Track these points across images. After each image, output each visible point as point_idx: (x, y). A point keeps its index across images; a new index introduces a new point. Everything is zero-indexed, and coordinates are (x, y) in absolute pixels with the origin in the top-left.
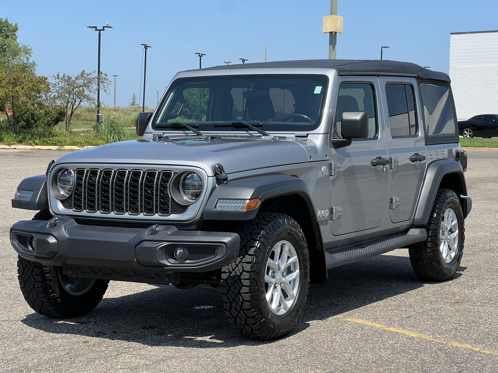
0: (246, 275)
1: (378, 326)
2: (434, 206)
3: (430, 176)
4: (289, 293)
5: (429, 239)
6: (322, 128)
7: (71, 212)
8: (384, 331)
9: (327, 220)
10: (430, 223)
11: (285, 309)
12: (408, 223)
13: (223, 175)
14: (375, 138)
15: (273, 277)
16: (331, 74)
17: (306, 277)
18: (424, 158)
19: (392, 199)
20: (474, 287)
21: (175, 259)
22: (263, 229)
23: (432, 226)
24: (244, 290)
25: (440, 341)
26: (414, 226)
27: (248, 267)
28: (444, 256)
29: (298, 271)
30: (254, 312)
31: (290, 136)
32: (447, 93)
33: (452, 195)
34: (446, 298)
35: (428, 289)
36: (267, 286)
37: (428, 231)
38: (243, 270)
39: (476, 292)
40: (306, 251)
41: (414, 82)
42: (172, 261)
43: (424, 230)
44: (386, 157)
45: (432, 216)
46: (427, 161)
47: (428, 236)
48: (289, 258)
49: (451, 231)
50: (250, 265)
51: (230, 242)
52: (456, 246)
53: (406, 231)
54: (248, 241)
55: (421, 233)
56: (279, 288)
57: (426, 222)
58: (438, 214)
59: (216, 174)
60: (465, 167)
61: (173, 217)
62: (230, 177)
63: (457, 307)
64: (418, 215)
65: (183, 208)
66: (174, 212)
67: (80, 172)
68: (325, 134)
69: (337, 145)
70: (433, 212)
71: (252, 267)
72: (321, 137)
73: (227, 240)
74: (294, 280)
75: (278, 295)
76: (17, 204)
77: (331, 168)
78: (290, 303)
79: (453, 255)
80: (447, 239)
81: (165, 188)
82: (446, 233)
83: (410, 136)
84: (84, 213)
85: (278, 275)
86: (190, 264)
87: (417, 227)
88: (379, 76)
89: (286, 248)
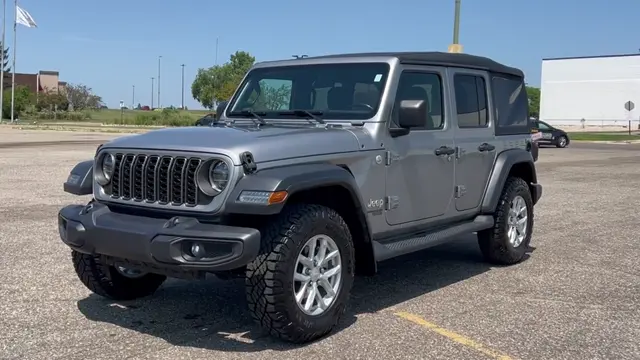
0: (269, 275)
1: (428, 325)
2: (503, 194)
3: (499, 165)
4: (328, 291)
5: (497, 226)
6: (378, 117)
7: (110, 198)
8: (432, 333)
9: (381, 210)
10: (497, 210)
11: (322, 307)
12: (476, 210)
13: (251, 165)
14: (441, 127)
15: (308, 274)
16: (393, 63)
17: (349, 272)
18: (493, 148)
19: (457, 188)
20: (539, 273)
21: (192, 256)
22: (292, 223)
23: (500, 213)
24: (268, 291)
25: (489, 353)
26: (481, 213)
27: (272, 266)
28: (512, 241)
29: (339, 266)
30: (279, 315)
31: (347, 124)
32: (521, 87)
33: (522, 184)
34: (509, 287)
35: (495, 273)
36: (298, 285)
37: (495, 218)
38: (267, 269)
39: (541, 279)
40: (350, 244)
41: (486, 75)
42: (187, 257)
43: (491, 217)
44: (453, 147)
45: (499, 204)
46: (497, 150)
47: (495, 223)
48: (328, 252)
49: (520, 217)
50: (274, 264)
51: (248, 239)
52: (524, 231)
53: (472, 218)
54: (276, 237)
55: (488, 220)
56: (314, 285)
57: (493, 210)
58: (506, 201)
59: (243, 163)
60: (535, 156)
61: (199, 208)
62: (259, 166)
63: (518, 299)
64: (486, 203)
65: (208, 199)
66: (199, 202)
67: (119, 158)
68: (382, 122)
69: (395, 134)
70: (501, 199)
71: (276, 266)
72: (377, 125)
73: (245, 237)
74: (336, 275)
75: (313, 293)
76: (68, 188)
77: (387, 158)
78: (328, 301)
79: (521, 239)
80: (515, 224)
81: (192, 176)
82: (515, 219)
83: (480, 126)
84: (121, 199)
85: (314, 272)
86: (207, 262)
87: (485, 214)
88: (447, 66)
89: (324, 243)
